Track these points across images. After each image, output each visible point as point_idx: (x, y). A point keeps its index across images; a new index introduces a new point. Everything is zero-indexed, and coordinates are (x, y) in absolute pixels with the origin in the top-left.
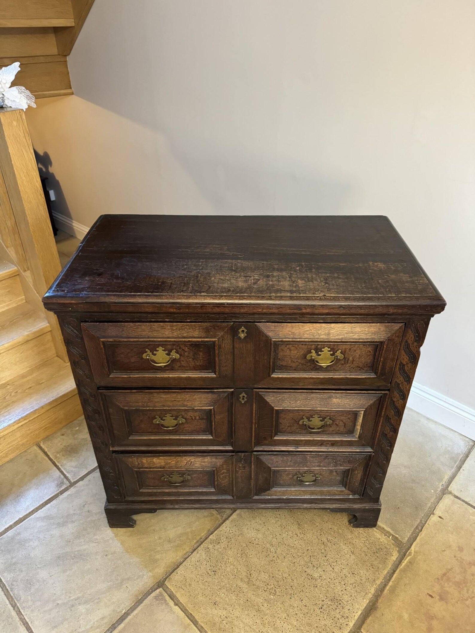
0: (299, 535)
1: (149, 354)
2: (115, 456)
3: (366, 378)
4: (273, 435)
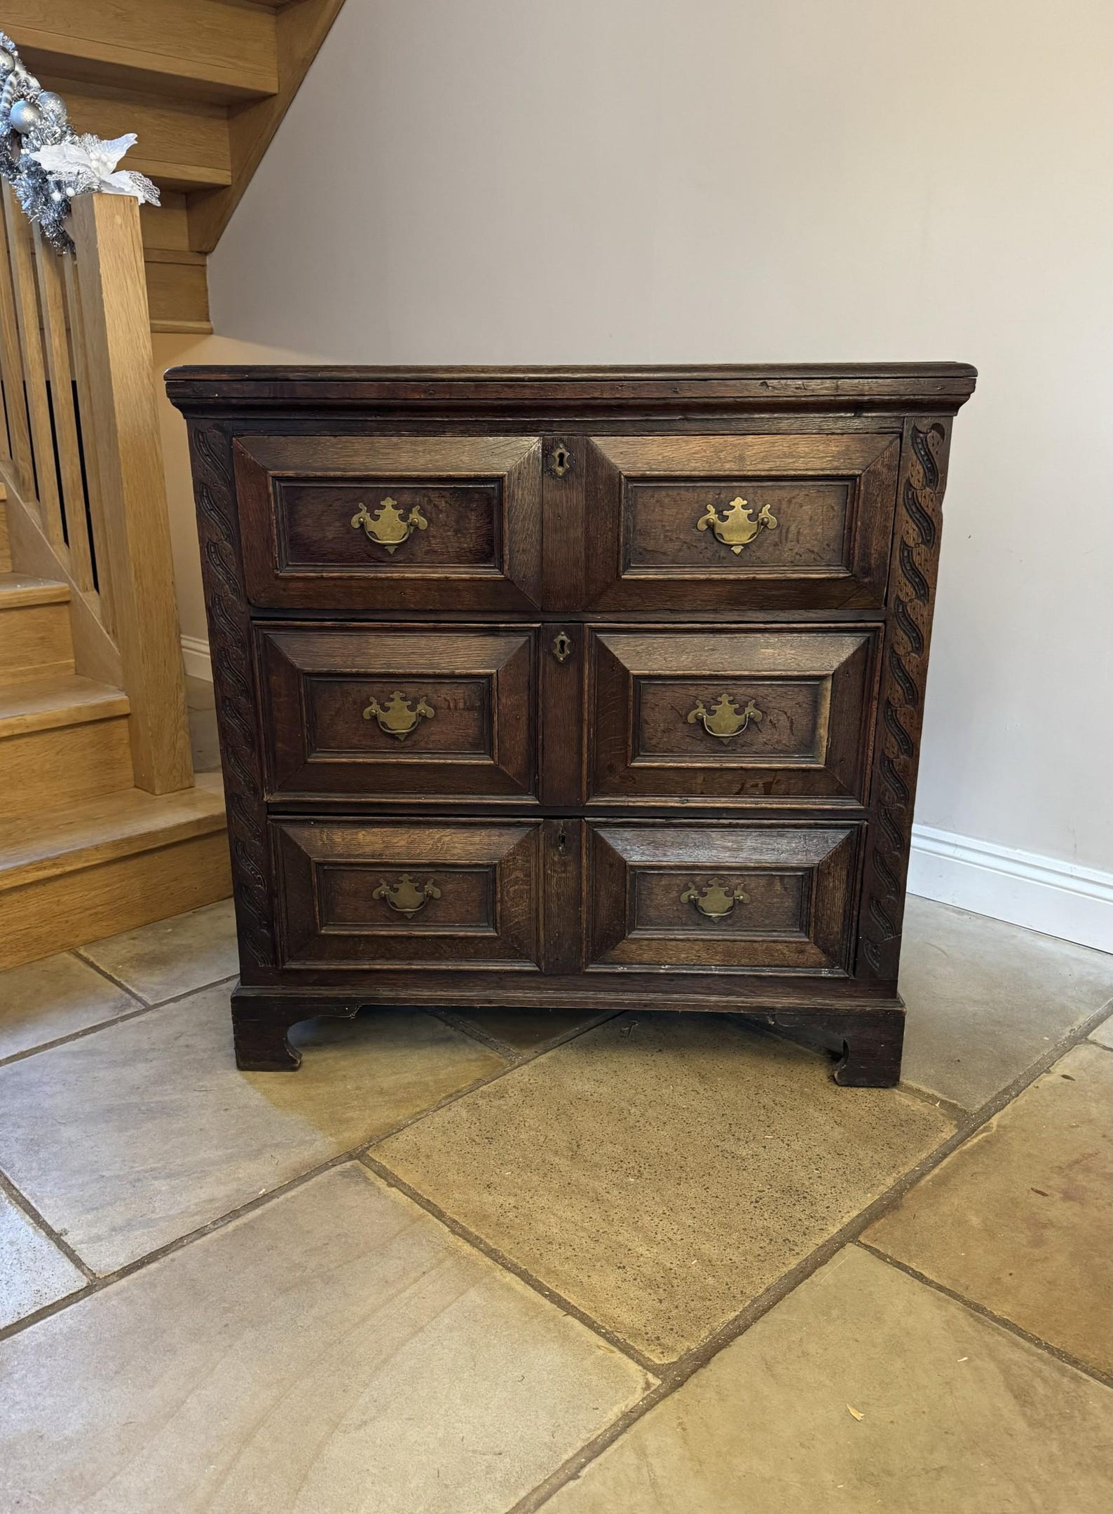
1: (364, 515)
2: (272, 820)
3: (828, 580)
4: (630, 754)
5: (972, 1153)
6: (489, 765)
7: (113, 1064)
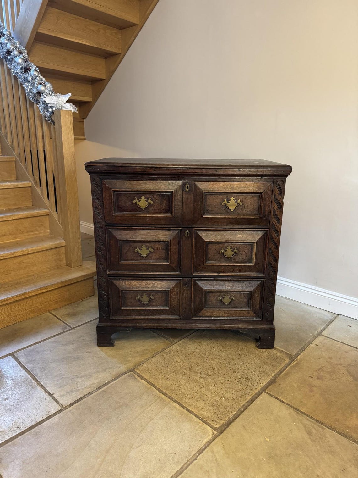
0: (223, 351)
1: (136, 200)
2: (109, 279)
3: (255, 218)
4: (205, 261)
5: (294, 367)
6: (167, 264)
7: (64, 345)
